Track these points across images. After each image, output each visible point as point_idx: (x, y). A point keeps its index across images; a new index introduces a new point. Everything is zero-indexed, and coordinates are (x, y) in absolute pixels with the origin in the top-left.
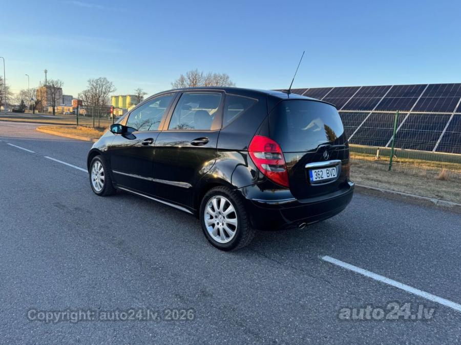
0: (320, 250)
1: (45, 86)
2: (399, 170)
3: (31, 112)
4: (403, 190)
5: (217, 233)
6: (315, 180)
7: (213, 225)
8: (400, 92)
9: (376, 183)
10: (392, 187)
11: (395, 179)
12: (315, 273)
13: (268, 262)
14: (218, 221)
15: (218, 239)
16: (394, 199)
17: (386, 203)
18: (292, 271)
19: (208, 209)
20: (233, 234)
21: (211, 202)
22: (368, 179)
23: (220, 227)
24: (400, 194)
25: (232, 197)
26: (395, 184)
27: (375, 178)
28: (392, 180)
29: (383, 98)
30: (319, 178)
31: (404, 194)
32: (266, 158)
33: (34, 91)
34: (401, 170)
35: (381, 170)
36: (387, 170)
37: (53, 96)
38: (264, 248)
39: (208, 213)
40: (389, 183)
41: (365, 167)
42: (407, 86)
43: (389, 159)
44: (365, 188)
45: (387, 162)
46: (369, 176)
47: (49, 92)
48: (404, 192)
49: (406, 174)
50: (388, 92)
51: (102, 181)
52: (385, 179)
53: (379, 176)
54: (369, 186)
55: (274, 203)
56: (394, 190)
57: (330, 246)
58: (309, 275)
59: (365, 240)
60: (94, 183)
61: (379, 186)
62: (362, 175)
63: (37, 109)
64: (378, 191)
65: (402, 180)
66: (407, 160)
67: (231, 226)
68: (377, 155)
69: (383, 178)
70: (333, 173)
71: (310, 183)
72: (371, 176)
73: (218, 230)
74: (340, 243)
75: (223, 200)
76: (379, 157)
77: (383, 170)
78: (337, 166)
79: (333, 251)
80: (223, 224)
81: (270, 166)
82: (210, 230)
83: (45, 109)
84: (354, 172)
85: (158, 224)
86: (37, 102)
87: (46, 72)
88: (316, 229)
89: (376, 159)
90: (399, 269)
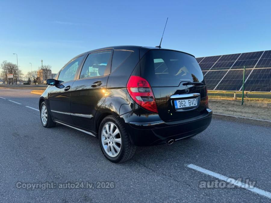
0: (187, 159)
1: (42, 69)
2: (249, 104)
3: (34, 84)
4: (251, 116)
5: (109, 150)
6: (179, 107)
7: (107, 144)
8: (246, 56)
9: (233, 112)
10: (244, 115)
11: (246, 110)
12: (180, 178)
13: (145, 170)
14: (109, 141)
15: (110, 154)
16: (245, 122)
17: (239, 125)
18: (162, 177)
19: (104, 132)
20: (119, 149)
21: (105, 127)
22: (228, 110)
23: (111, 145)
24: (249, 119)
25: (117, 123)
26: (245, 113)
27: (232, 109)
28: (243, 110)
29: (236, 61)
30: (183, 106)
31: (252, 118)
32: (139, 91)
33: (35, 72)
34: (250, 104)
35: (237, 105)
36: (241, 105)
37: (46, 74)
38: (145, 160)
39: (103, 135)
40: (241, 112)
41: (226, 104)
42: (251, 53)
43: (242, 99)
44: (225, 116)
45: (240, 101)
46: (228, 109)
47: (44, 72)
48: (251, 117)
49: (254, 107)
50: (239, 57)
51: (46, 117)
52: (239, 110)
53: (235, 109)
54: (228, 114)
55: (147, 125)
56: (244, 117)
57: (195, 156)
58: (175, 180)
59: (222, 151)
60: (42, 119)
61: (235, 114)
62: (223, 108)
63: (37, 82)
64: (234, 117)
65: (250, 110)
66: (254, 99)
67: (118, 144)
68: (235, 97)
69: (238, 109)
70: (194, 103)
71: (176, 110)
72: (230, 109)
73: (110, 147)
74: (203, 154)
75: (112, 125)
76: (236, 98)
77: (238, 105)
78: (197, 98)
79: (197, 161)
80: (113, 143)
81: (142, 97)
82: (105, 148)
83: (42, 82)
84: (219, 107)
85: (75, 145)
86: (37, 78)
87: (42, 61)
88: (187, 145)
89: (234, 99)
90: (247, 173)
